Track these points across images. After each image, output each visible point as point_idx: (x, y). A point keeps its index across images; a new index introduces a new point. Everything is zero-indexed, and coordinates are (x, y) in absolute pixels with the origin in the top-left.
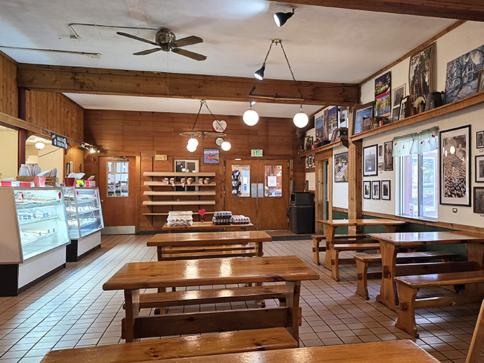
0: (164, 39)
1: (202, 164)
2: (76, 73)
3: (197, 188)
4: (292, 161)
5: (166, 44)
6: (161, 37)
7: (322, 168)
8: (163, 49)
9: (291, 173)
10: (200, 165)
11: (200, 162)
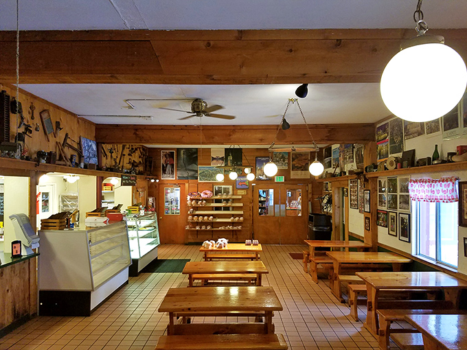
0: (198, 107)
1: (235, 188)
2: (136, 130)
3: (231, 209)
4: (310, 186)
5: (199, 112)
6: (196, 106)
7: (339, 193)
8: (197, 115)
9: (310, 196)
10: (233, 190)
11: (233, 187)
